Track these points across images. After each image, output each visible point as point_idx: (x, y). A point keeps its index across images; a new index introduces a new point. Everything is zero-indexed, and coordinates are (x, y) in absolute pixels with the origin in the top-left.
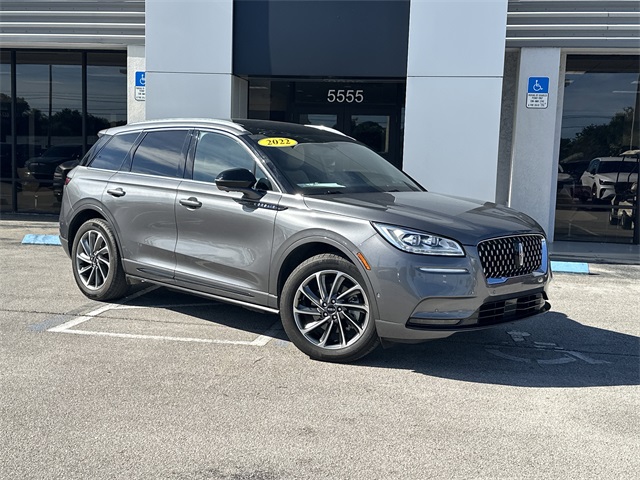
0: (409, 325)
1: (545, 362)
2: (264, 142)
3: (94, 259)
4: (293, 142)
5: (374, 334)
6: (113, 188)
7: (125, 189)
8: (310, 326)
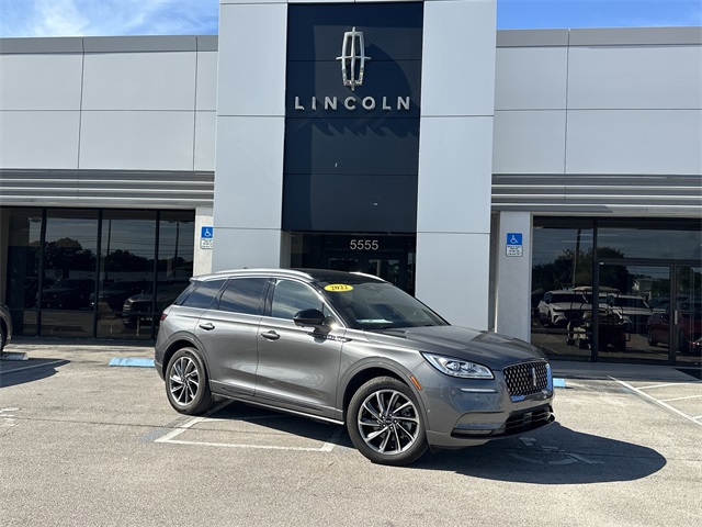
0: (453, 435)
1: (555, 463)
2: (329, 288)
3: (184, 380)
4: (350, 288)
5: (424, 440)
6: (204, 323)
7: (214, 323)
8: (372, 435)
